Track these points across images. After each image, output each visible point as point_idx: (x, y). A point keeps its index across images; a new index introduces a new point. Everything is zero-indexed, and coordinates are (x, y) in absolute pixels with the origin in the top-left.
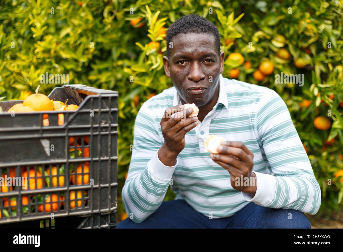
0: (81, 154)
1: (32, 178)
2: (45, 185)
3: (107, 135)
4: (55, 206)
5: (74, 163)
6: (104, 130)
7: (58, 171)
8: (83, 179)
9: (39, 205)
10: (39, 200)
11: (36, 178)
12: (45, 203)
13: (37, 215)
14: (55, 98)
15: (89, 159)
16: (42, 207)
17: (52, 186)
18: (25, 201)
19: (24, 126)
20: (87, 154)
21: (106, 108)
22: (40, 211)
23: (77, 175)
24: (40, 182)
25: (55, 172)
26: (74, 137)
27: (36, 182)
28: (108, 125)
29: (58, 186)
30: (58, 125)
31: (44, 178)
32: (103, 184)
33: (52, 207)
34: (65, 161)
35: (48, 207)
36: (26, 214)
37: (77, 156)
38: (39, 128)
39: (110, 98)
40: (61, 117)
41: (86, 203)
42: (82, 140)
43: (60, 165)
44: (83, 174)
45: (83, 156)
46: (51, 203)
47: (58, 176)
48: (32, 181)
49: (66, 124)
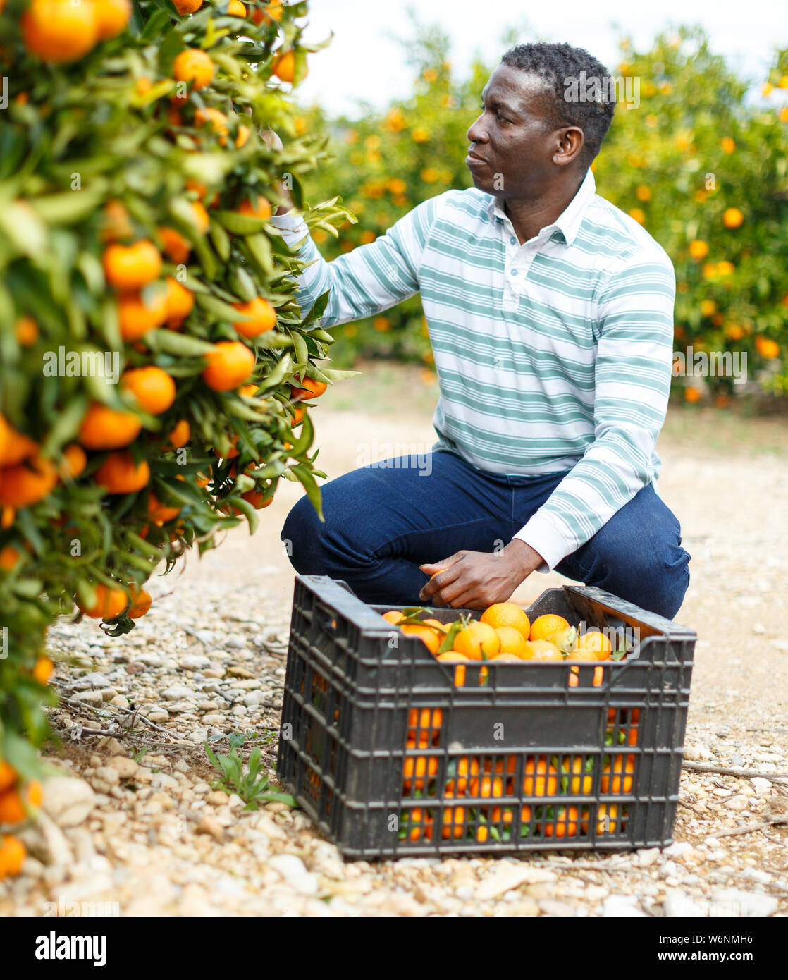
0: (625, 740)
1: (541, 776)
2: (560, 789)
3: (672, 709)
4: (571, 827)
5: (610, 755)
6: (667, 699)
7: (583, 767)
8: (622, 784)
9: (547, 824)
10: (548, 815)
11: (546, 776)
12: (556, 822)
13: (542, 842)
14: (546, 609)
15: (637, 750)
16: (550, 829)
17: (570, 792)
18: (525, 816)
19: (538, 685)
20: (634, 739)
21: (674, 660)
22: (547, 835)
23: (612, 776)
24: (552, 783)
25: (577, 769)
26: (615, 708)
27: (546, 784)
28: (674, 691)
29: (581, 793)
30: (592, 686)
31: (559, 778)
32: (655, 796)
33: (567, 829)
34: (596, 749)
35: (561, 829)
36: (525, 837)
37: (617, 743)
38: (562, 690)
39: (685, 644)
40: (599, 672)
41: (622, 828)
42: (629, 715)
43: (587, 756)
44: (623, 776)
45: (626, 743)
46: (567, 822)
47: (582, 776)
48: (540, 781)
49: (607, 685)
